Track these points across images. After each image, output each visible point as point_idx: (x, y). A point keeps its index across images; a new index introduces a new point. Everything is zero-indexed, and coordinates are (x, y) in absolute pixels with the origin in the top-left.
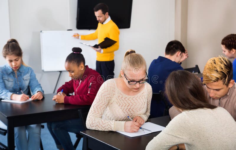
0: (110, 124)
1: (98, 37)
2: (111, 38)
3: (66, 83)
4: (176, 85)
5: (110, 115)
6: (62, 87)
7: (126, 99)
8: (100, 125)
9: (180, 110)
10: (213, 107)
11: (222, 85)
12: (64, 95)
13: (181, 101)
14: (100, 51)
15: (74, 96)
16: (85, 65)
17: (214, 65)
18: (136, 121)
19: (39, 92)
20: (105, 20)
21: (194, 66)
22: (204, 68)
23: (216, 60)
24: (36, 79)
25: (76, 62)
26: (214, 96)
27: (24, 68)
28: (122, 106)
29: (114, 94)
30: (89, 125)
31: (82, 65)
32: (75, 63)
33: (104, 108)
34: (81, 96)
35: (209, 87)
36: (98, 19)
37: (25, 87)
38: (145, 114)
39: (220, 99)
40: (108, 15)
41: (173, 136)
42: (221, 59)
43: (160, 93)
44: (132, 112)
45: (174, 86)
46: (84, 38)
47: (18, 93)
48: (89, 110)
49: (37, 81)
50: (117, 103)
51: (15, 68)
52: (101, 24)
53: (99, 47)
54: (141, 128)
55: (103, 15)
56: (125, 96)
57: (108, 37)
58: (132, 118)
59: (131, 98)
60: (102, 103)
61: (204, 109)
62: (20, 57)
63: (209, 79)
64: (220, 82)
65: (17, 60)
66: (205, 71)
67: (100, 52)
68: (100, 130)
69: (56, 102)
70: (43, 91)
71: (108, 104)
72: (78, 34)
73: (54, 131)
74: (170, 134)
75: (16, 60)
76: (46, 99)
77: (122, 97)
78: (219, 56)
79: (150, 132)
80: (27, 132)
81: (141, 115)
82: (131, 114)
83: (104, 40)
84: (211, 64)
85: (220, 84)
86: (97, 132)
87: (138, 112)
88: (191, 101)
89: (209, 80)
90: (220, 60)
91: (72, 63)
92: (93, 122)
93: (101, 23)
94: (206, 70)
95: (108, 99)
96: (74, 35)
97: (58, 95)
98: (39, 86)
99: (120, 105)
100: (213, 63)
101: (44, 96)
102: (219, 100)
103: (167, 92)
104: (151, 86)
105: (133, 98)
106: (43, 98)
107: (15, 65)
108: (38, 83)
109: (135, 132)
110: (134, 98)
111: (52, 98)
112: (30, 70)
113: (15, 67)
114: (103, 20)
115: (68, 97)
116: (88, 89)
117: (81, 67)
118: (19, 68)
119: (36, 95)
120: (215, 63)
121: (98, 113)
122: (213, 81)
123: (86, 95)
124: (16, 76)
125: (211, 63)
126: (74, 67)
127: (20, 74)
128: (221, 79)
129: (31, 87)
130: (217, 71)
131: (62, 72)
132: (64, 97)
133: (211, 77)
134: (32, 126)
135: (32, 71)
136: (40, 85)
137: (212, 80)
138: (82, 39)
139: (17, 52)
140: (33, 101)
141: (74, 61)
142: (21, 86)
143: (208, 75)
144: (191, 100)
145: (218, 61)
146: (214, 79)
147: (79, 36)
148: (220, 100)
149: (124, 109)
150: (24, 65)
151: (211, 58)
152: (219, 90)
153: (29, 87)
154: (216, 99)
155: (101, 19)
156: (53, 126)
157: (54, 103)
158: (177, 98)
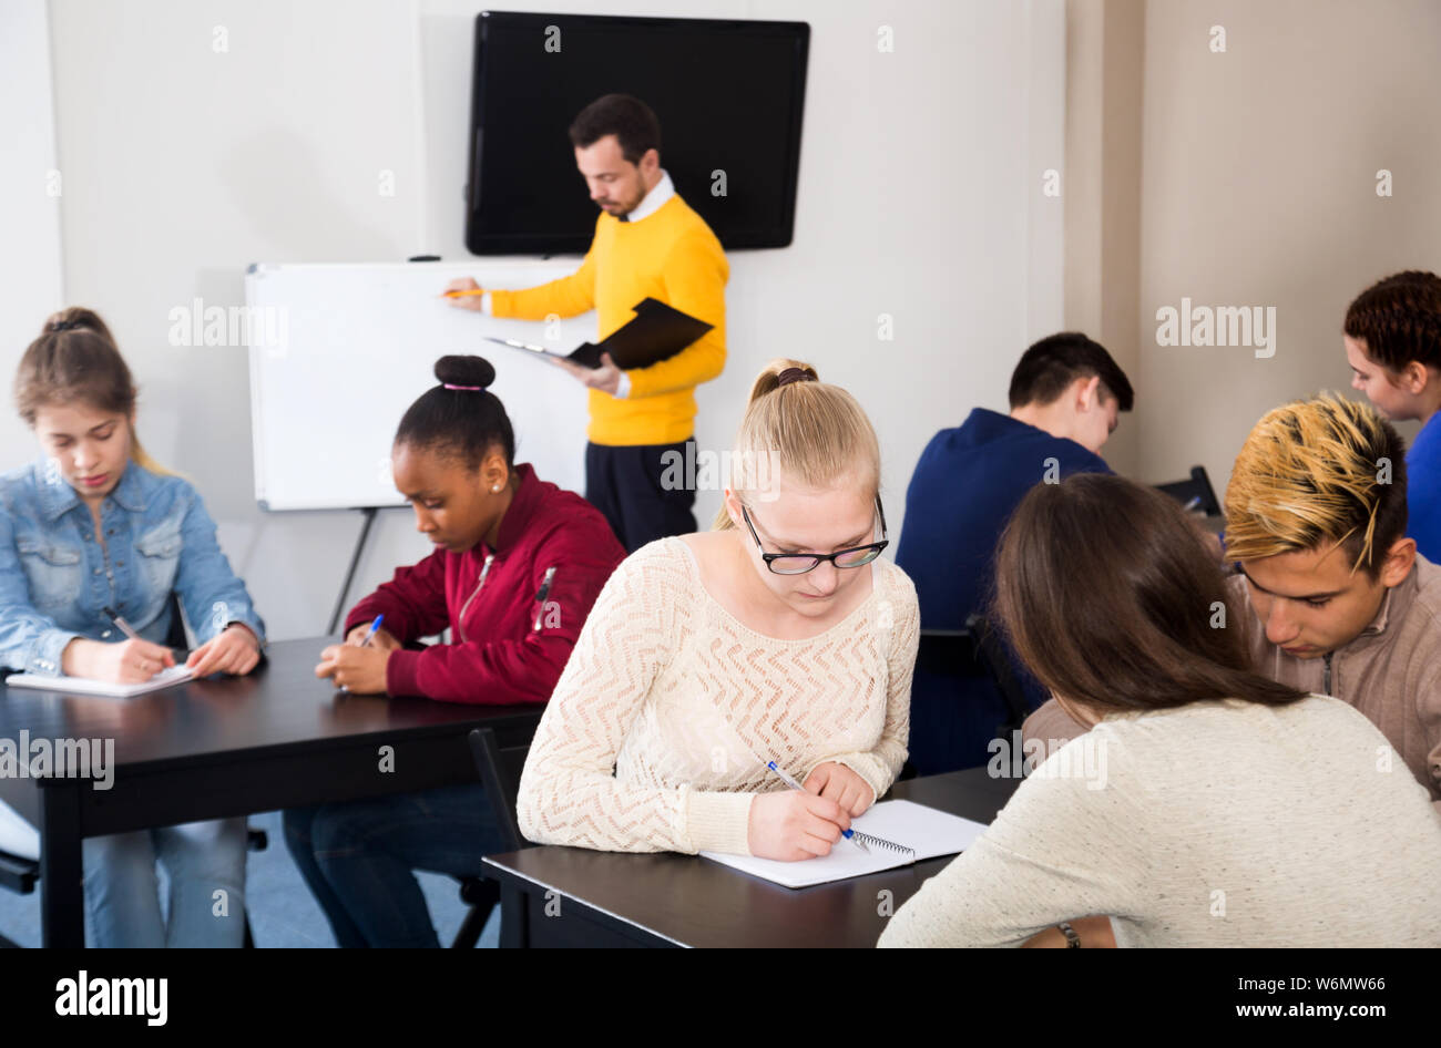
0: (662, 811)
1: (599, 300)
2: (677, 301)
3: (403, 573)
4: (1056, 561)
5: (660, 757)
6: (374, 596)
7: (761, 660)
8: (602, 813)
9: (1086, 712)
10: (1281, 696)
11: (1341, 570)
12: (387, 645)
13: (1086, 658)
14: (609, 386)
15: (447, 647)
16: (517, 461)
17: (1294, 448)
18: (820, 794)
19: (233, 630)
20: (641, 196)
21: (1184, 474)
22: (1235, 471)
23: (1303, 421)
24: (218, 549)
25: (455, 443)
26: (1295, 638)
27: (150, 485)
28: (734, 703)
29: (686, 631)
30: (537, 817)
31: (496, 461)
32: (455, 451)
33: (626, 713)
34: (489, 645)
35: (1266, 580)
36: (595, 194)
37: (151, 598)
38: (875, 750)
39: (1328, 656)
40: (655, 167)
41: (1043, 869)
42: (1331, 413)
43: (972, 629)
44: (795, 740)
45: (1047, 570)
46: (512, 306)
47: (106, 634)
48: (535, 728)
49: (225, 560)
50: (702, 681)
51: (94, 481)
52: (614, 220)
53: (606, 357)
54: (848, 833)
55: (628, 166)
56: (752, 639)
57: (657, 296)
58: (799, 777)
59: (790, 654)
60: (612, 683)
61: (1230, 707)
62: (121, 418)
63: (1258, 532)
64: (1331, 555)
65: (103, 432)
66: (1239, 483)
67: (613, 391)
68: (603, 844)
69: (340, 686)
70: (261, 625)
71: (651, 688)
72: (475, 285)
73: (324, 867)
74: (1024, 857)
75: (95, 435)
76: (276, 668)
77: (734, 649)
78: (1324, 395)
79: (907, 859)
80: (162, 874)
81: (850, 757)
82: (790, 748)
83: (633, 315)
84: (1270, 443)
85: (1329, 564)
86: (584, 858)
87: (829, 737)
88: (1150, 660)
89: (1261, 540)
90: (1328, 420)
91: (432, 453)
92: (562, 802)
93: (612, 214)
94: (1242, 479)
95: (650, 659)
96: (449, 287)
97: (348, 643)
98: (237, 590)
99: (722, 693)
100: (1285, 438)
101: (269, 654)
102: (1322, 662)
103: (1007, 608)
104: (913, 579)
105: (804, 651)
106: (262, 665)
107: (91, 462)
108: (230, 573)
109: (814, 857)
110: (810, 655)
111: (315, 665)
112: (182, 501)
113: (89, 479)
114: (630, 197)
115: (413, 653)
116: (533, 604)
117: (492, 473)
118: (117, 485)
119: (216, 642)
120: (1297, 437)
121: (589, 742)
122: (1283, 547)
123: (519, 644)
124: (99, 534)
125: (1276, 439)
126: (448, 473)
127: (123, 523)
128: (1337, 532)
129: (187, 601)
130: (1309, 484)
131: (381, 512)
132: (388, 653)
133: (1276, 525)
134: (192, 829)
135: (194, 504)
136: (242, 584)
137: (1277, 540)
138: (498, 313)
139: (106, 384)
140: (202, 681)
141: (449, 440)
142: (127, 592)
143: (1254, 507)
144: (1148, 650)
145: (1316, 422)
146: (1292, 532)
147: (478, 298)
148: (1328, 662)
149: (747, 718)
150: (146, 465)
151: (1274, 411)
152: (1322, 603)
153: (173, 599)
154: (1303, 655)
155: (615, 191)
156: (323, 832)
157: (328, 693)
158: (1066, 643)
